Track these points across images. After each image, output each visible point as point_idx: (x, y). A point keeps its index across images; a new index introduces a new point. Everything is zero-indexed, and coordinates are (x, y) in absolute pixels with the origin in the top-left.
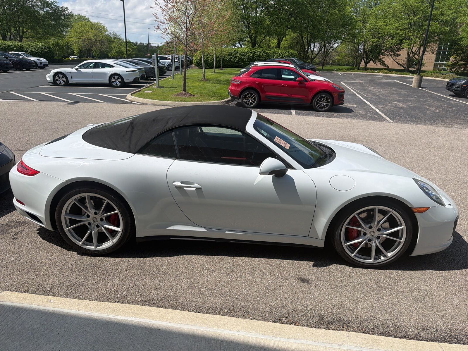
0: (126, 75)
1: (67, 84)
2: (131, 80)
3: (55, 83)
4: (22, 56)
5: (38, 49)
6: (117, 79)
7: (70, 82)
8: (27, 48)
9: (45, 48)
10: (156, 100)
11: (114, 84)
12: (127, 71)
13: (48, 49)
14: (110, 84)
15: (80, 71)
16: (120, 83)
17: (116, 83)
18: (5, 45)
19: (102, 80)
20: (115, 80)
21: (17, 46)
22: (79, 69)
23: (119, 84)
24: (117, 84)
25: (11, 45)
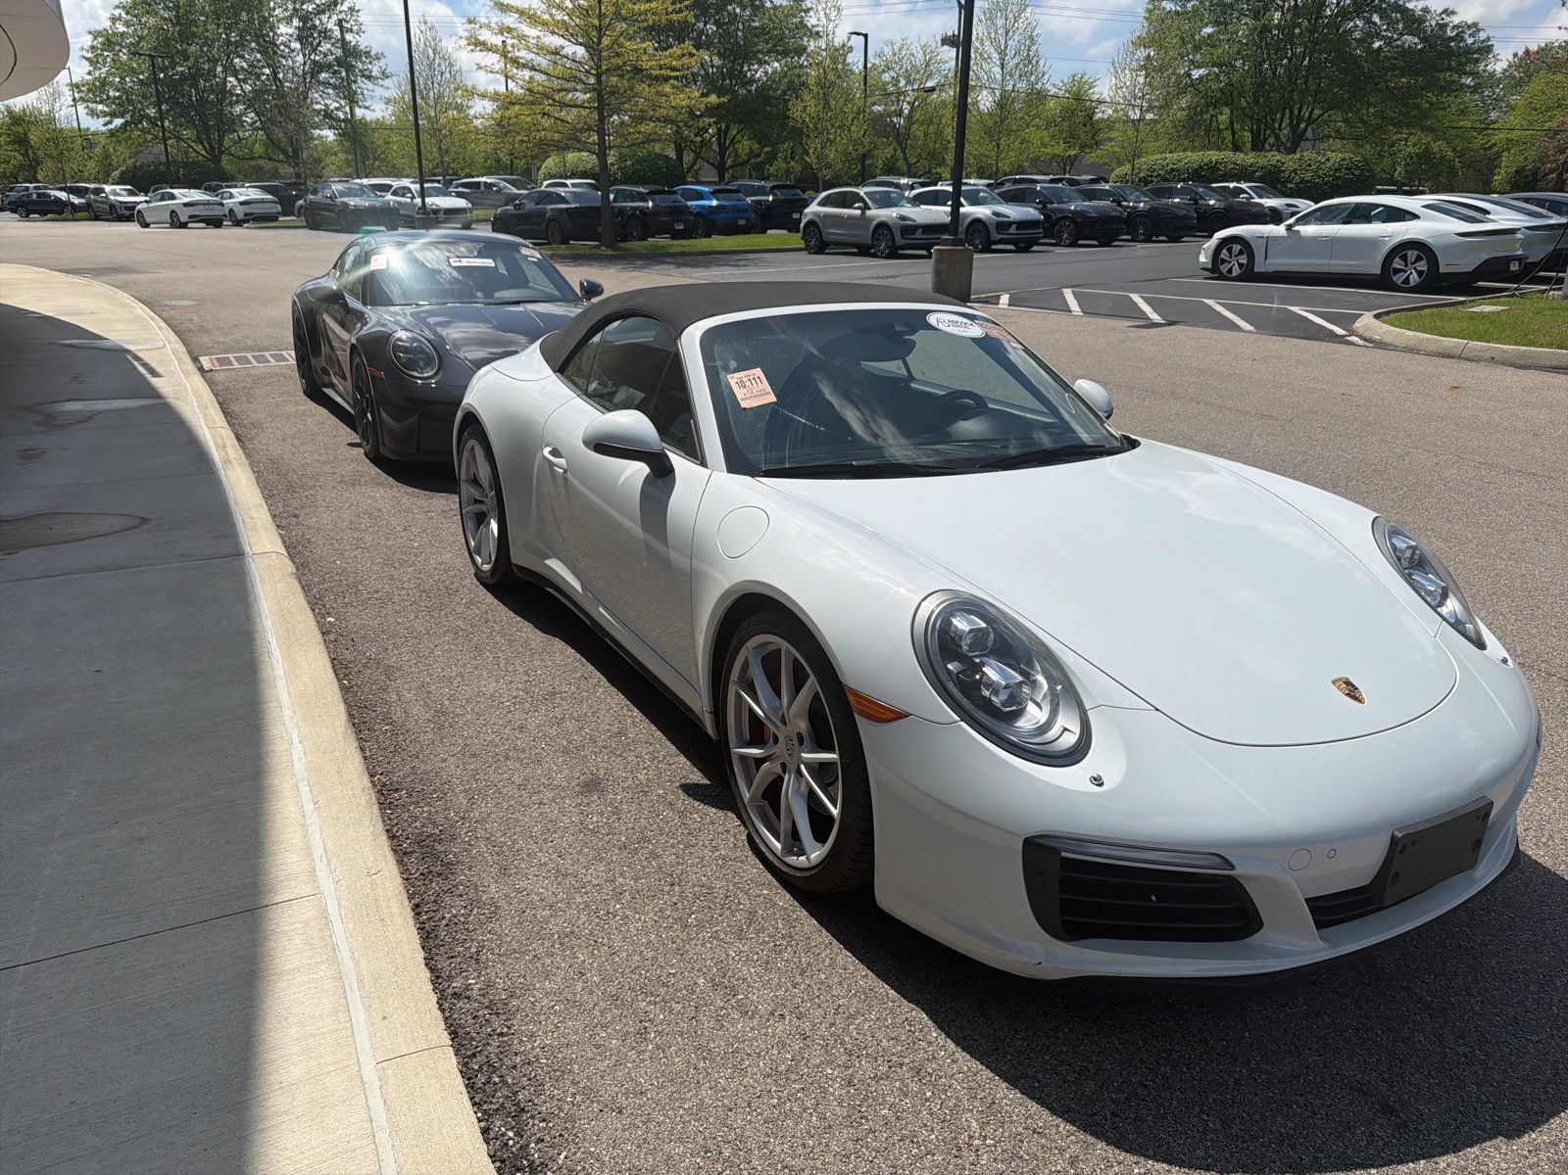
0: (1452, 248)
1: (1249, 275)
2: (1467, 264)
3: (1215, 270)
4: (1248, 193)
5: (1325, 174)
6: (1414, 263)
7: (1259, 267)
8: (1294, 171)
9: (1347, 169)
10: (1452, 337)
11: (1398, 279)
12: (1457, 234)
13: (1357, 173)
14: (1382, 281)
15: (1298, 232)
16: (1420, 277)
17: (1405, 276)
18: (1235, 163)
19: (1357, 266)
20: (1406, 266)
21: (1265, 168)
22: (1297, 228)
23: (1414, 278)
24: (1408, 278)
25: (1251, 166)
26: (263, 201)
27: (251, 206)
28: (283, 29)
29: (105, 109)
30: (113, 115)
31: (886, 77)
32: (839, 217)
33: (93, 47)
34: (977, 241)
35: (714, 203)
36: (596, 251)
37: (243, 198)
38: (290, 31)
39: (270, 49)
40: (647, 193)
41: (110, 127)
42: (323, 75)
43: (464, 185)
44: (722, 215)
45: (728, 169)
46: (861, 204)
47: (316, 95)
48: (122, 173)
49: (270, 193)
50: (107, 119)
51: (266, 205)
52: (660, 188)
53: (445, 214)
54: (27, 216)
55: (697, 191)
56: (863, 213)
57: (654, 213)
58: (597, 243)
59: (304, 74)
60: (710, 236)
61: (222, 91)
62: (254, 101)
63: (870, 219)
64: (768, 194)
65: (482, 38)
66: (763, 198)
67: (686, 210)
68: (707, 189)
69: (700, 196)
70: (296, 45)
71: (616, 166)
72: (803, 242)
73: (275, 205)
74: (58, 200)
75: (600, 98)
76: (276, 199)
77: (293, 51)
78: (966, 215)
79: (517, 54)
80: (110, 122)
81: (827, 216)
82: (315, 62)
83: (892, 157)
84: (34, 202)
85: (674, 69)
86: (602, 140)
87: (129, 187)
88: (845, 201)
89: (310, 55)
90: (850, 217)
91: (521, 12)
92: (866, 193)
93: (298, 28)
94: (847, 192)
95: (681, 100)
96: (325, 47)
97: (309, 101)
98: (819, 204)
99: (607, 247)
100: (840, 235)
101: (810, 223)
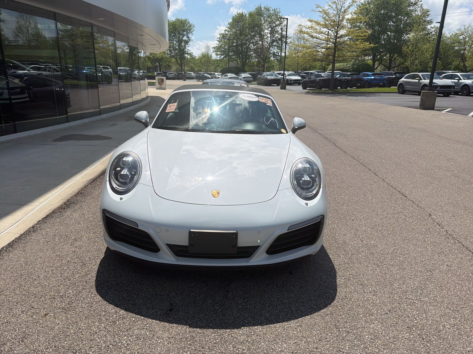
26: (249, 77)
27: (245, 78)
28: (266, 31)
29: (220, 53)
30: (221, 55)
31: (461, 37)
32: (411, 82)
33: (219, 38)
34: (465, 92)
35: (373, 78)
36: (326, 91)
37: (244, 76)
38: (268, 31)
39: (262, 37)
40: (350, 75)
41: (221, 58)
42: (275, 43)
43: (305, 73)
44: (374, 82)
45: (392, 68)
46: (419, 78)
47: (272, 49)
48: (221, 70)
49: (251, 75)
50: (220, 56)
51: (249, 78)
52: (355, 73)
53: (293, 81)
54: (199, 80)
55: (368, 74)
56: (419, 81)
57: (350, 80)
58: (327, 89)
59: (270, 42)
60: (369, 88)
61: (248, 48)
62: (255, 51)
63: (421, 83)
64: (393, 75)
65: (303, 30)
66: (392, 76)
67: (363, 80)
68: (371, 73)
69: (368, 75)
70: (269, 35)
71: (351, 67)
72: (397, 90)
73: (251, 78)
74: (206, 76)
75: (335, 46)
76: (252, 77)
77: (268, 37)
78: (462, 83)
79: (313, 34)
80: (221, 57)
81: (406, 82)
82: (273, 40)
83: (458, 64)
84: (201, 77)
85: (361, 36)
86: (334, 59)
87: (221, 73)
88: (413, 77)
89: (272, 38)
90: (414, 82)
91: (316, 22)
92: (421, 75)
93: (270, 31)
94: (415, 74)
95: (362, 46)
96: (277, 35)
97: (270, 50)
98: (405, 78)
99: (330, 90)
100: (410, 88)
101: (401, 84)
